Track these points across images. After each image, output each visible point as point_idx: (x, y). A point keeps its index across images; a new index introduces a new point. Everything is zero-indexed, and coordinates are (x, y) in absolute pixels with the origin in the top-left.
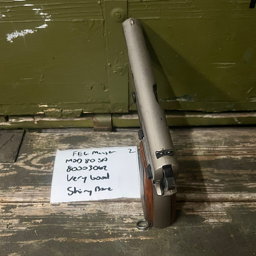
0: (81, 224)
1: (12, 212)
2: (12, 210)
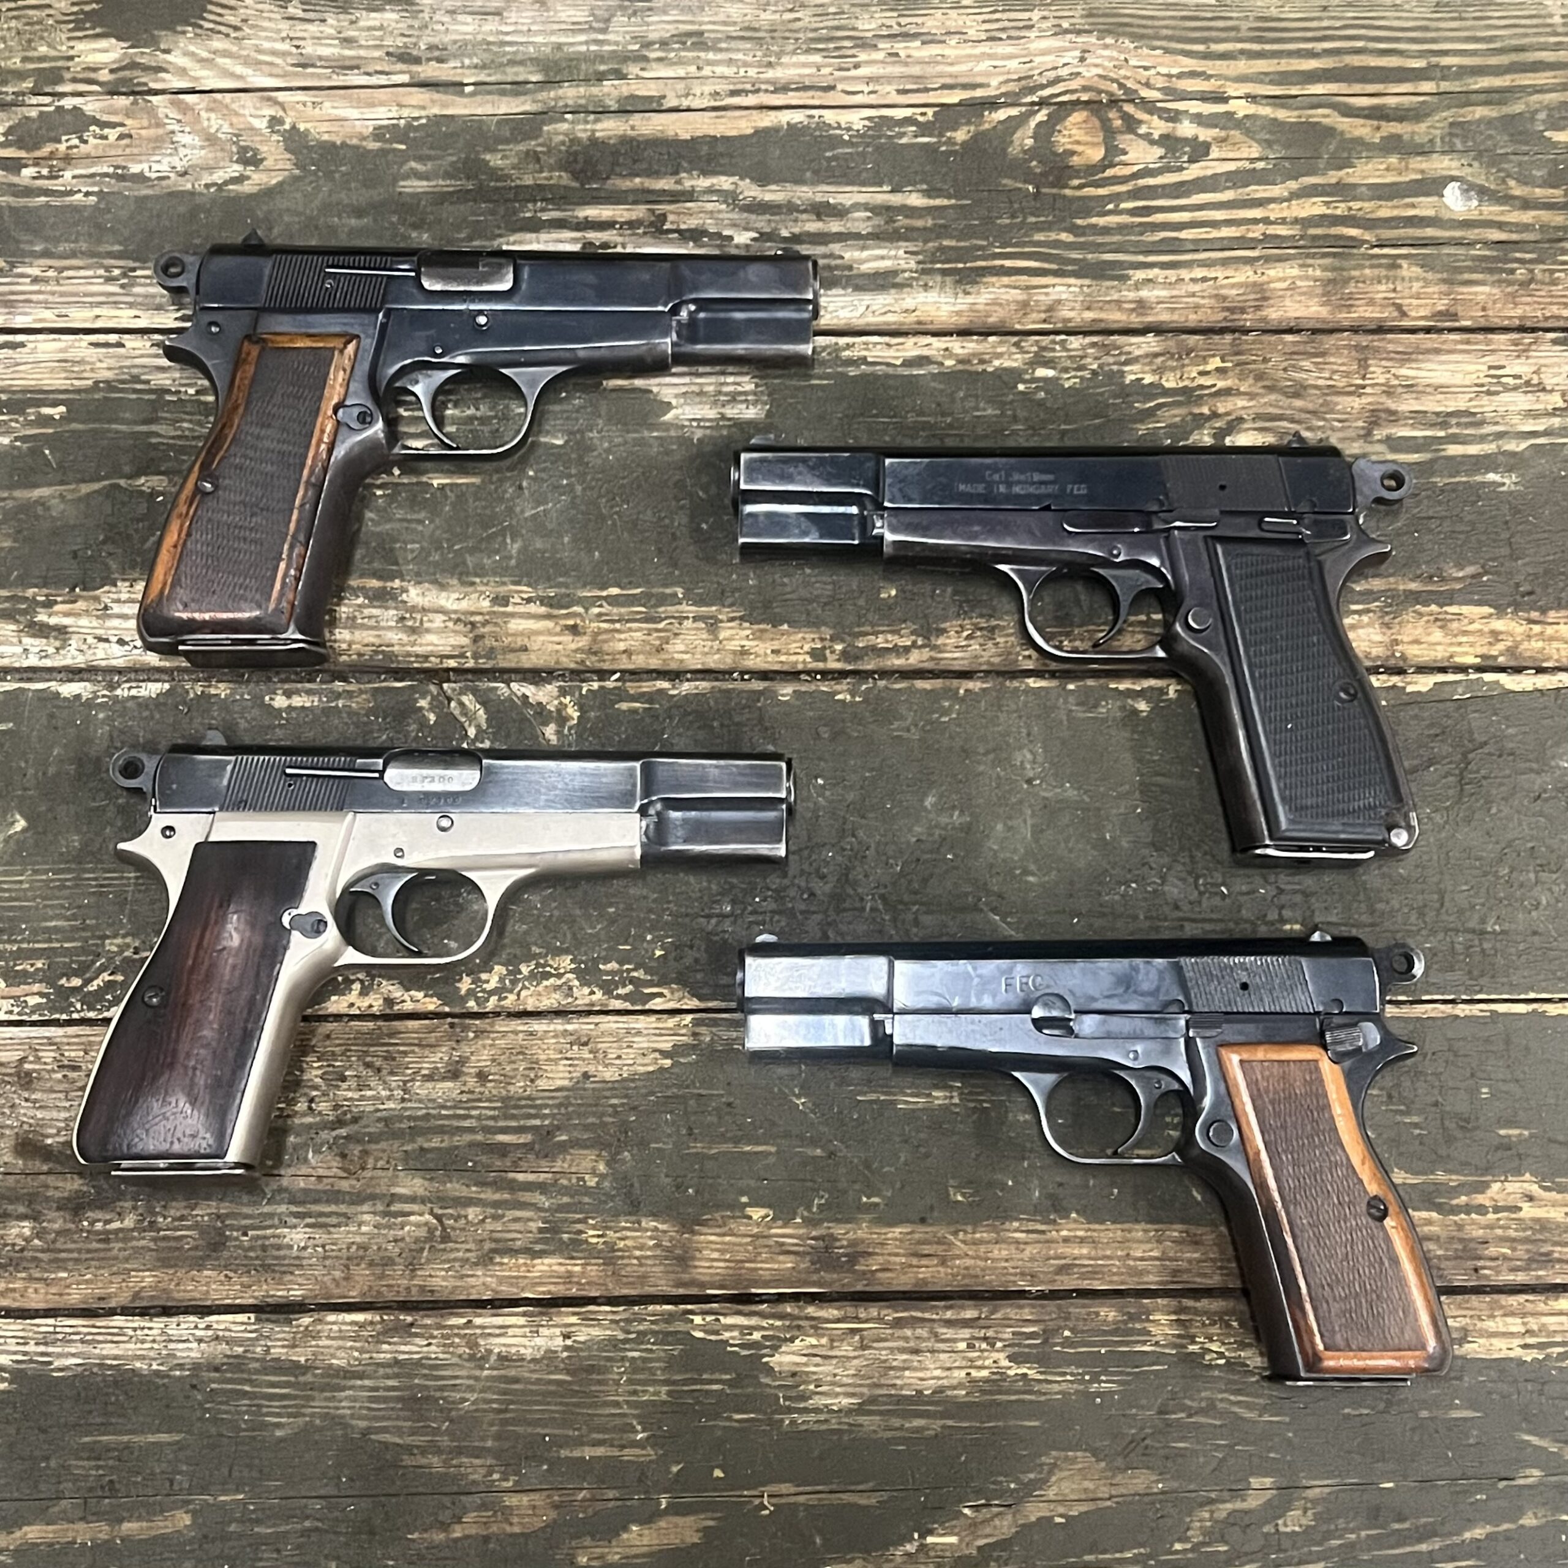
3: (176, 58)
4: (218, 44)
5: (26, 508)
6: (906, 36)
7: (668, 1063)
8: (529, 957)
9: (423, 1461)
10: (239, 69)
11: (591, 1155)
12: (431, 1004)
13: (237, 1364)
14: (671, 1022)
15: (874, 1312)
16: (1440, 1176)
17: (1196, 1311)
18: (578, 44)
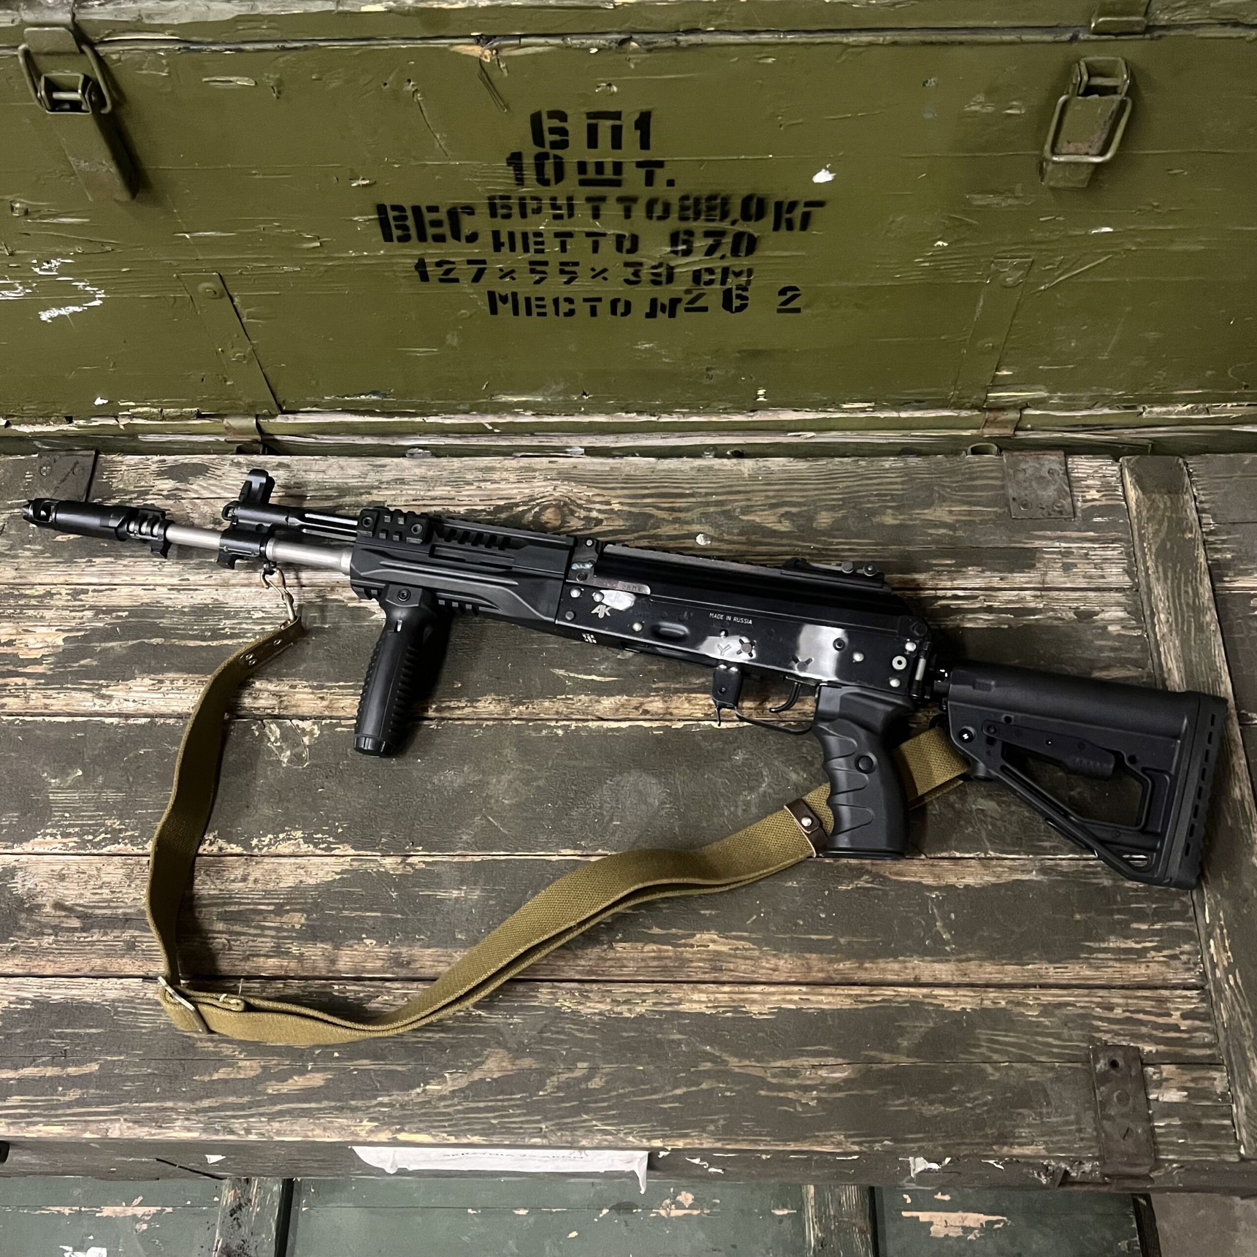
0: (186, 619)
1: (81, 600)
2: (82, 597)
3: (194, 487)
4: (211, 482)
5: (104, 650)
6: (485, 481)
7: (338, 877)
8: (283, 832)
9: (205, 1045)
10: (219, 491)
11: (299, 915)
12: (239, 850)
13: (130, 1000)
14: (342, 860)
15: (415, 985)
16: (674, 931)
17: (559, 988)
18: (353, 482)
